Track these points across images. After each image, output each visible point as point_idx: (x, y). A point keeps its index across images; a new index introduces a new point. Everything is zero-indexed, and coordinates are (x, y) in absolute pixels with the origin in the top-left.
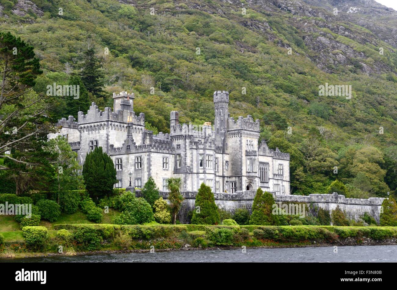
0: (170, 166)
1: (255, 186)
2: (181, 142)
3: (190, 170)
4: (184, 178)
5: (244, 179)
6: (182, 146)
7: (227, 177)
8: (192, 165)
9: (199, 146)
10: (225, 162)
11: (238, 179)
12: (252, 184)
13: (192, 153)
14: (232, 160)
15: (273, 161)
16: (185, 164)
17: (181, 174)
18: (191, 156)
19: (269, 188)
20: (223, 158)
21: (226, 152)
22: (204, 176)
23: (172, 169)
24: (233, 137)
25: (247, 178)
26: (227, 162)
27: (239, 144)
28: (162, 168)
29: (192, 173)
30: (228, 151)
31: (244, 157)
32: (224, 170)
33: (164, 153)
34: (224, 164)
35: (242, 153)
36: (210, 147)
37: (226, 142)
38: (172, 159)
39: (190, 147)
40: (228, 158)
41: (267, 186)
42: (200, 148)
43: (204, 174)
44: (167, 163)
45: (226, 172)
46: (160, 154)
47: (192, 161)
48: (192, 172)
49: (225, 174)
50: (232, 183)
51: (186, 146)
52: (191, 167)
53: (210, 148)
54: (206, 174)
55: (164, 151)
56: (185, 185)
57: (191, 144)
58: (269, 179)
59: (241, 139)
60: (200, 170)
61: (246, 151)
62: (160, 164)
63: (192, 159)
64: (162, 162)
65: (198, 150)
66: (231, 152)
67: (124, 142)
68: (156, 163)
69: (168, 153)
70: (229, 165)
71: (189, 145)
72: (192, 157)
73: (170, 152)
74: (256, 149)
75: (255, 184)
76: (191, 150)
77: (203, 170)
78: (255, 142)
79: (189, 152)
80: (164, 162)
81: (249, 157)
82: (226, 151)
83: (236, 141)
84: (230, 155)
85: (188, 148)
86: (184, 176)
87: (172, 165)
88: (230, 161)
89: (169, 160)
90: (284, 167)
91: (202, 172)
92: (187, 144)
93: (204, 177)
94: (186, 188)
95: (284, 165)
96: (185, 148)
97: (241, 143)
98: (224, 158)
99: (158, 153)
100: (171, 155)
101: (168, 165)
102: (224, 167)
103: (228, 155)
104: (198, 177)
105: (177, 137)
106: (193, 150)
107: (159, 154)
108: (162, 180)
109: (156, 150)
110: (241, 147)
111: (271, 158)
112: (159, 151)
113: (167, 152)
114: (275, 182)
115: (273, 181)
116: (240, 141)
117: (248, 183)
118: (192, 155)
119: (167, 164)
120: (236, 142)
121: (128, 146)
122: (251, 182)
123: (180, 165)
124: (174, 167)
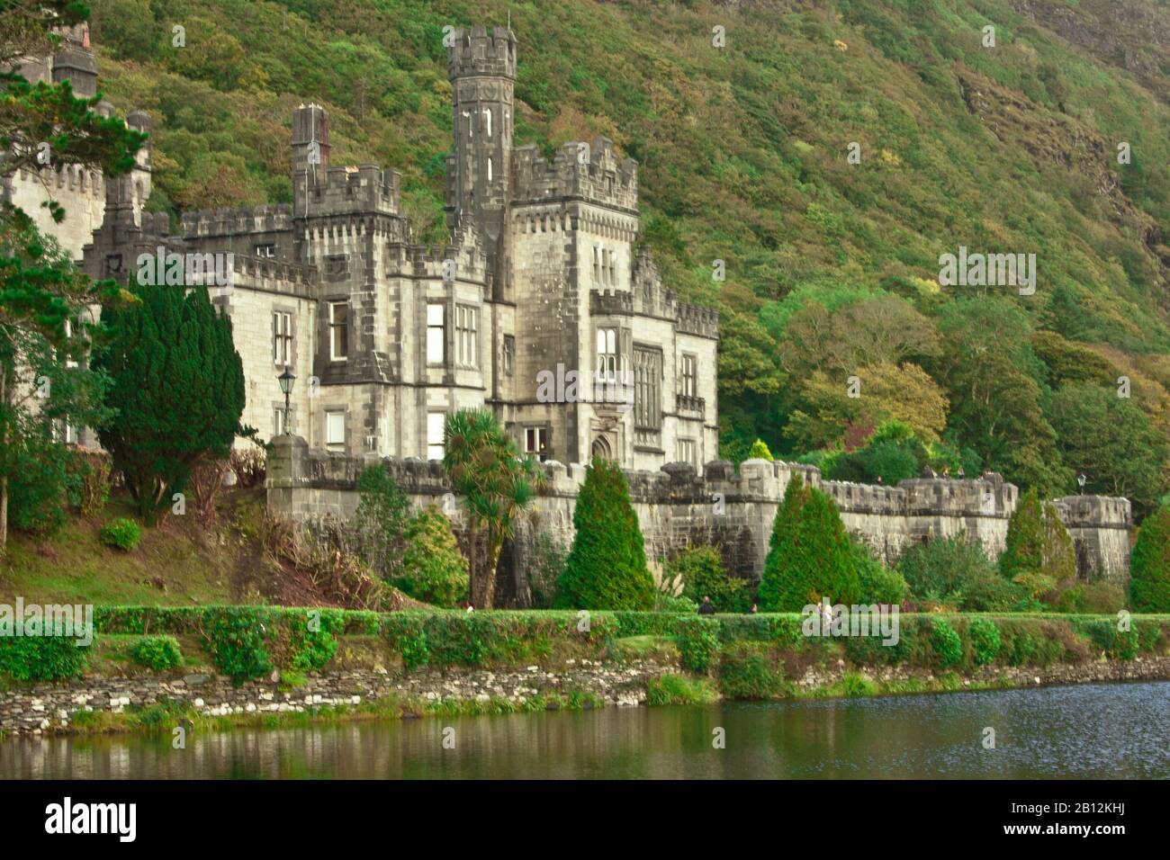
0: (300, 350)
1: (620, 444)
2: (348, 243)
3: (389, 371)
4: (366, 406)
5: (586, 414)
6: (355, 263)
7: (510, 404)
8: (398, 349)
9: (428, 265)
10: (501, 337)
11: (561, 412)
12: (610, 437)
13: (397, 297)
14: (531, 333)
15: (674, 341)
16: (370, 342)
17: (348, 389)
18: (392, 307)
19: (663, 453)
20: (494, 323)
21: (508, 295)
22: (446, 397)
23: (306, 367)
24: (539, 230)
25: (595, 409)
26: (508, 338)
27: (567, 263)
28: (270, 358)
29: (397, 383)
30: (512, 291)
31: (585, 322)
32: (501, 376)
33: (276, 293)
34: (500, 350)
35: (576, 302)
36: (470, 269)
37: (507, 253)
38: (308, 323)
39: (388, 271)
40: (512, 320)
41: (655, 446)
42: (430, 273)
43: (446, 391)
44: (287, 338)
45: (506, 384)
46: (263, 296)
47: (397, 331)
48: (399, 377)
49: (505, 393)
50: (531, 434)
51: (371, 263)
52: (393, 357)
53: (468, 276)
54: (456, 391)
55: (279, 285)
56: (370, 438)
57: (393, 257)
58: (664, 415)
59: (574, 240)
60: (429, 371)
61: (594, 293)
62: (264, 343)
63: (399, 321)
64: (270, 334)
65: (422, 282)
66: (526, 295)
67: (90, 240)
68: (250, 336)
69: (292, 291)
70: (518, 353)
71: (385, 261)
72: (398, 315)
73: (302, 291)
74: (624, 285)
75: (620, 438)
76: (392, 281)
77: (442, 372)
78: (621, 255)
79: (382, 290)
80: (279, 332)
81: (603, 320)
82: (505, 290)
83: (552, 248)
84: (519, 311)
85: (379, 273)
86: (368, 396)
87: (308, 346)
88: (522, 337)
89: (297, 323)
90: (699, 369)
91: (440, 381)
92: (378, 256)
93: (446, 403)
94: (374, 448)
95: (700, 357)
96: (369, 273)
97: (573, 261)
98: (500, 323)
99: (255, 289)
100: (304, 304)
101: (294, 347)
102: (500, 363)
103: (511, 310)
104: (420, 402)
105: (329, 221)
106: (401, 280)
107: (259, 295)
108: (271, 413)
109: (250, 278)
110: (572, 278)
111: (668, 326)
112: (258, 284)
113: (291, 287)
114: (683, 430)
115: (675, 426)
116: (572, 249)
117: (598, 433)
118: (398, 306)
119: (288, 342)
120: (550, 253)
121: (109, 257)
122: (607, 429)
123: (344, 348)
124: (315, 356)
